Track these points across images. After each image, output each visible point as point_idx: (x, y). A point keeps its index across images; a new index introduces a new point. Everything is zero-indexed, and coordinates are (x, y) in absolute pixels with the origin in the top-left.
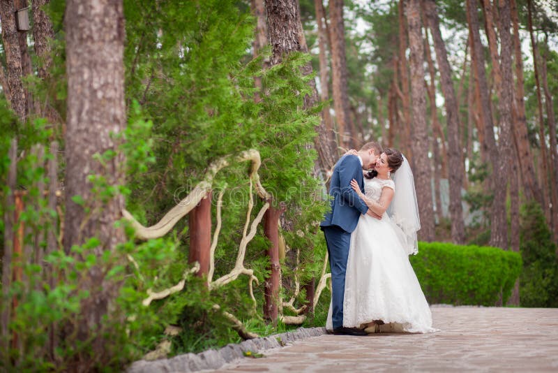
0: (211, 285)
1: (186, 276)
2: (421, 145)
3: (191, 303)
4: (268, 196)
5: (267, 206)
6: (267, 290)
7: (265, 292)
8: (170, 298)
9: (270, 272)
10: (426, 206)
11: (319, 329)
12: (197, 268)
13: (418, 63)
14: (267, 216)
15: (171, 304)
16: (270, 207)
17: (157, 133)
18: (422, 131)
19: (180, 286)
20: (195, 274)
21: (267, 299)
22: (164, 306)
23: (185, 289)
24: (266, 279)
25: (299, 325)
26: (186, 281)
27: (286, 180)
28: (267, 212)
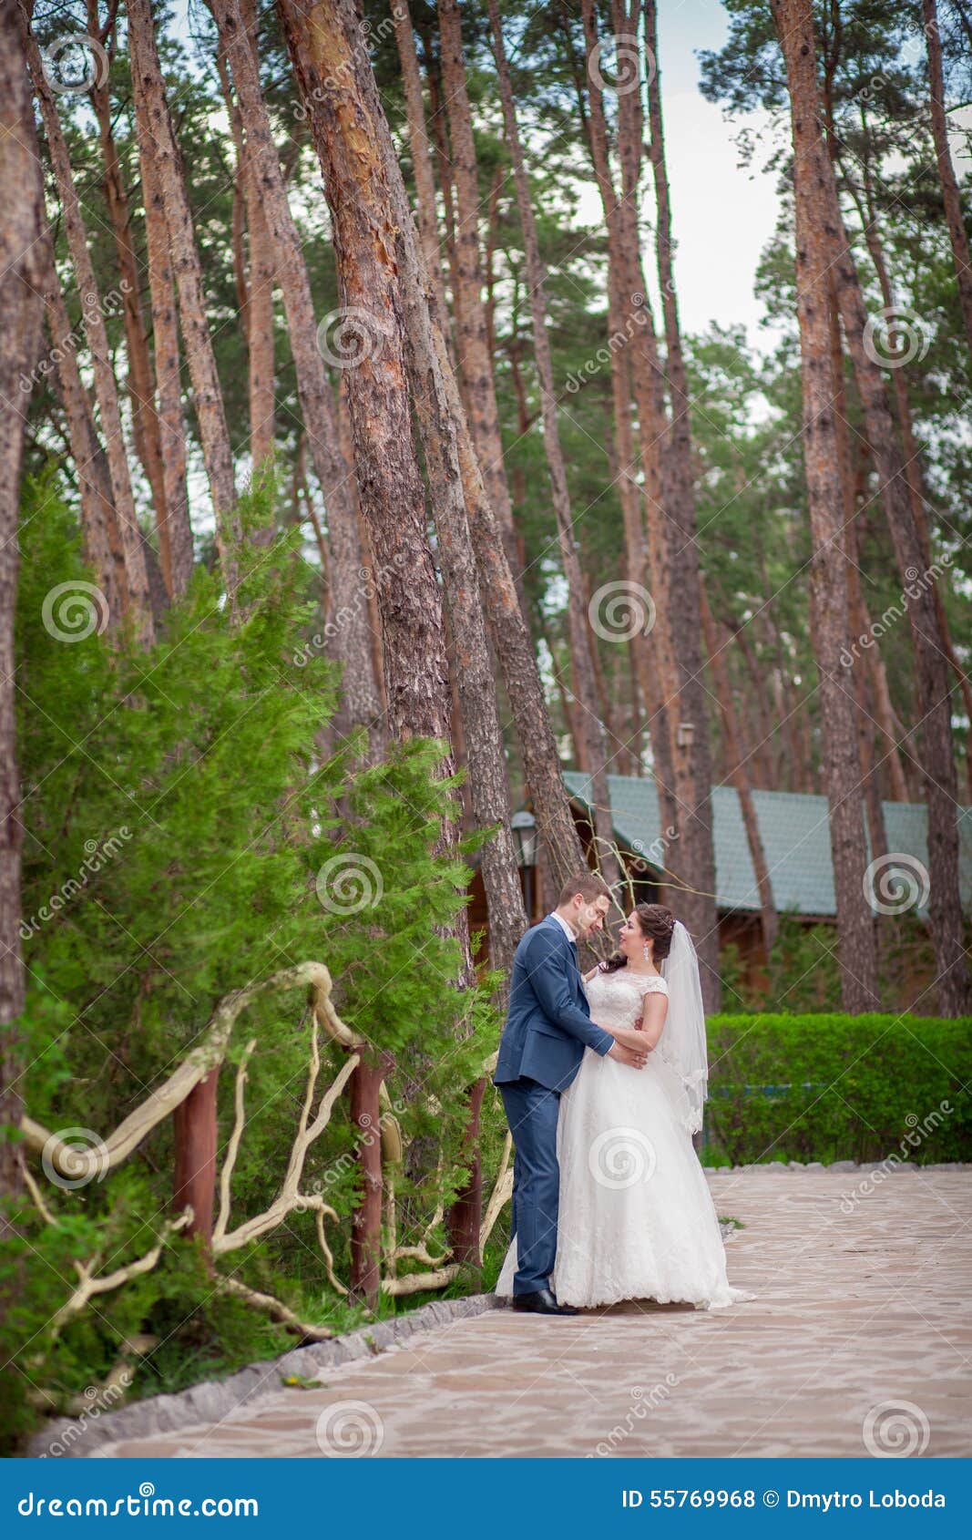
0: (223, 1242)
1: (163, 1239)
2: (841, 776)
3: (171, 1292)
4: (356, 1041)
5: (354, 1061)
6: (357, 1233)
7: (352, 1237)
8: (130, 1286)
9: (361, 1195)
10: (857, 921)
11: (480, 1299)
12: (187, 1218)
13: (833, 582)
14: (355, 1079)
15: (128, 1298)
16: (361, 1063)
17: (113, 954)
18: (844, 744)
19: (150, 1261)
20: (186, 1232)
21: (356, 1251)
22: (116, 1303)
23: (161, 1264)
24: (355, 1211)
25: (439, 1292)
26: (164, 1248)
27: (394, 1007)
28: (356, 1073)
